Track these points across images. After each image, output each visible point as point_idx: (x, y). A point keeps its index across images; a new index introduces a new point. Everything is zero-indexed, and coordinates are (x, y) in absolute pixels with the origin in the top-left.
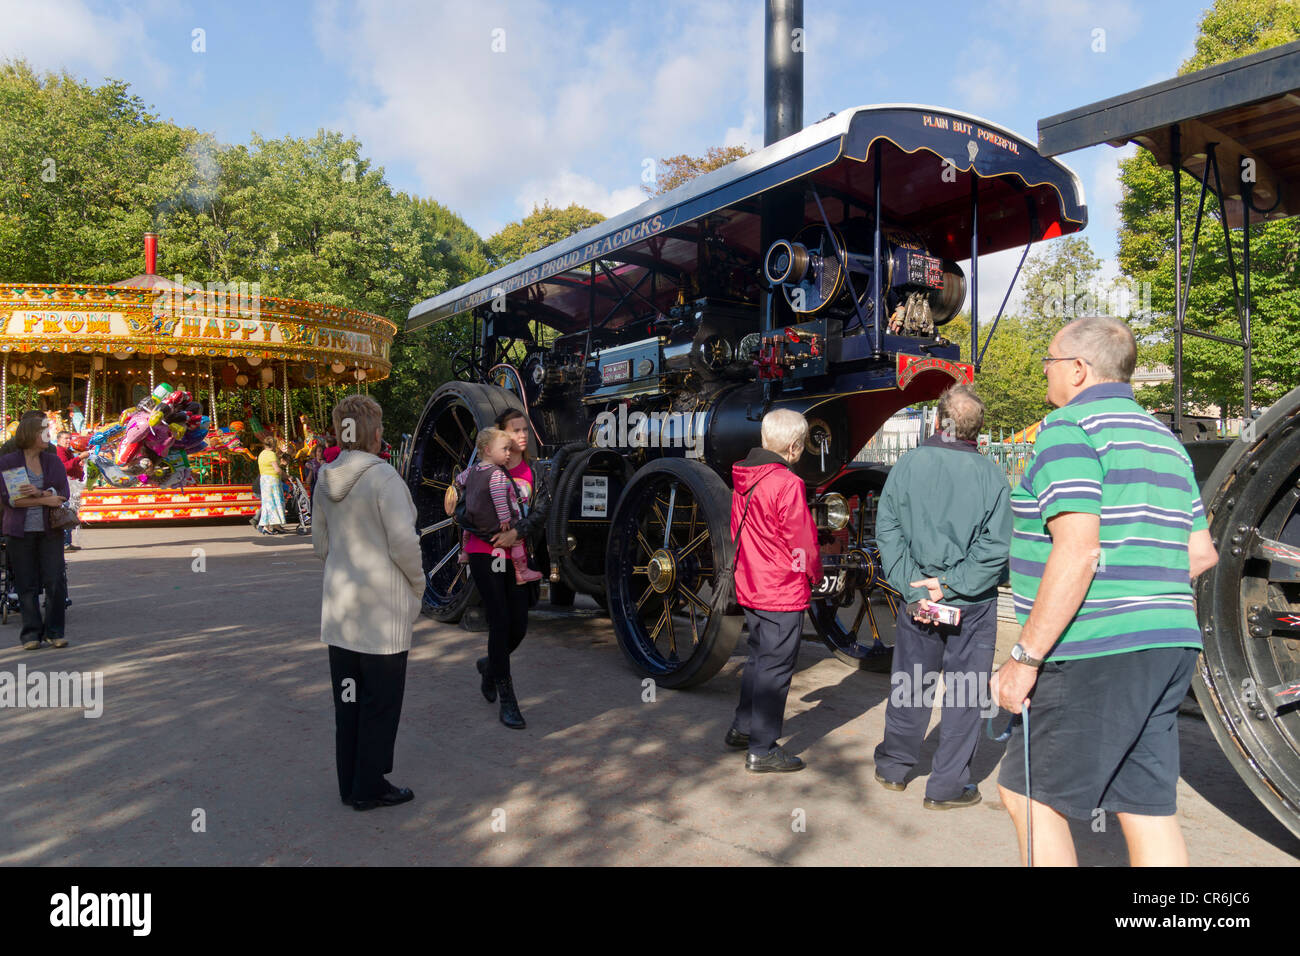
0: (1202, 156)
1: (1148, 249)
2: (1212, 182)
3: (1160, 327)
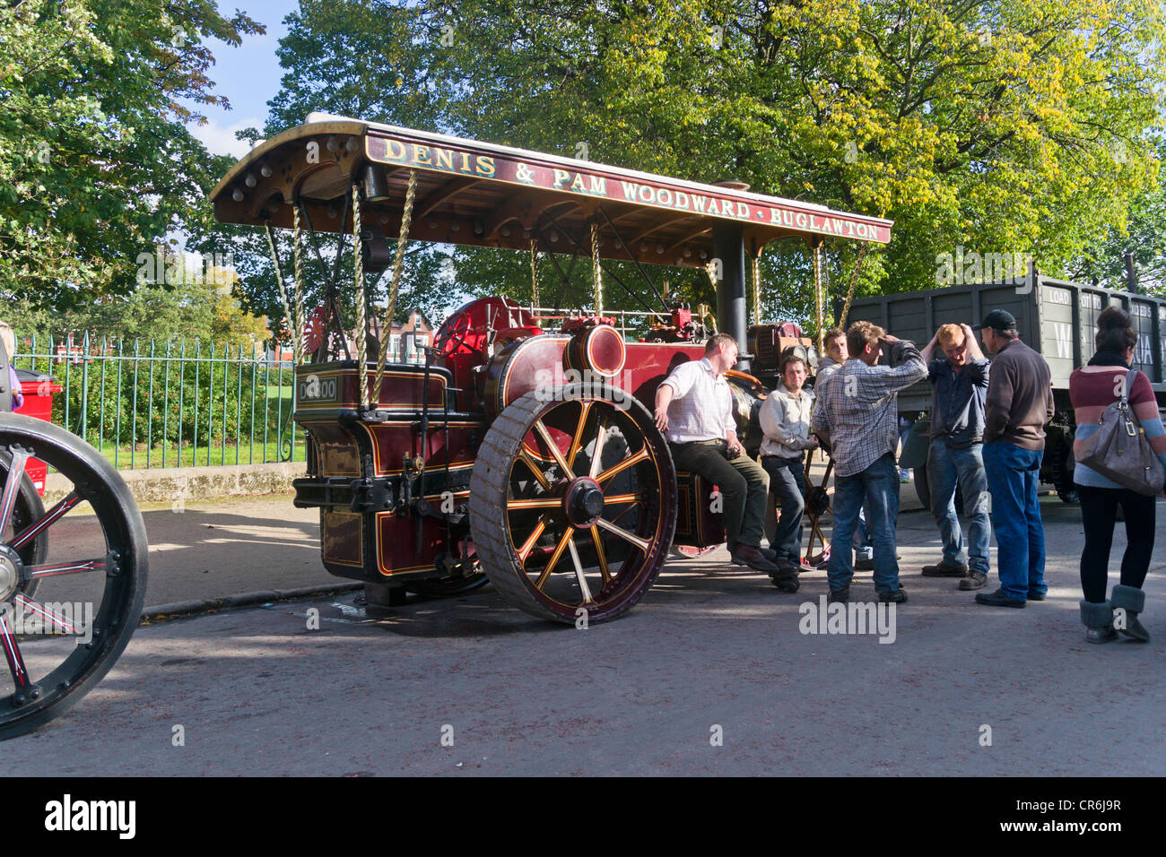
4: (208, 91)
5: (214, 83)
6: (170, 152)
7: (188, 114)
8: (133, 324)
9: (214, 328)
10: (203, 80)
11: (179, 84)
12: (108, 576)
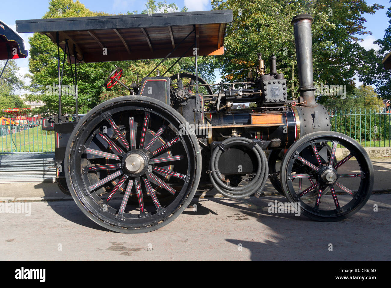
0: (64, 42)
1: (38, 65)
2: (67, 52)
3: (40, 89)
4: (363, 30)
5: (366, 28)
6: (353, 52)
7: (357, 39)
8: (339, 105)
9: (365, 104)
10: (362, 27)
11: (354, 30)
12: (361, 179)
